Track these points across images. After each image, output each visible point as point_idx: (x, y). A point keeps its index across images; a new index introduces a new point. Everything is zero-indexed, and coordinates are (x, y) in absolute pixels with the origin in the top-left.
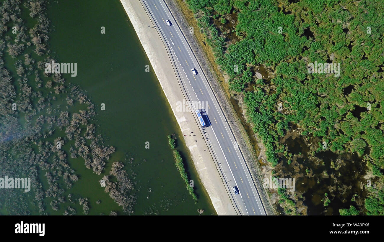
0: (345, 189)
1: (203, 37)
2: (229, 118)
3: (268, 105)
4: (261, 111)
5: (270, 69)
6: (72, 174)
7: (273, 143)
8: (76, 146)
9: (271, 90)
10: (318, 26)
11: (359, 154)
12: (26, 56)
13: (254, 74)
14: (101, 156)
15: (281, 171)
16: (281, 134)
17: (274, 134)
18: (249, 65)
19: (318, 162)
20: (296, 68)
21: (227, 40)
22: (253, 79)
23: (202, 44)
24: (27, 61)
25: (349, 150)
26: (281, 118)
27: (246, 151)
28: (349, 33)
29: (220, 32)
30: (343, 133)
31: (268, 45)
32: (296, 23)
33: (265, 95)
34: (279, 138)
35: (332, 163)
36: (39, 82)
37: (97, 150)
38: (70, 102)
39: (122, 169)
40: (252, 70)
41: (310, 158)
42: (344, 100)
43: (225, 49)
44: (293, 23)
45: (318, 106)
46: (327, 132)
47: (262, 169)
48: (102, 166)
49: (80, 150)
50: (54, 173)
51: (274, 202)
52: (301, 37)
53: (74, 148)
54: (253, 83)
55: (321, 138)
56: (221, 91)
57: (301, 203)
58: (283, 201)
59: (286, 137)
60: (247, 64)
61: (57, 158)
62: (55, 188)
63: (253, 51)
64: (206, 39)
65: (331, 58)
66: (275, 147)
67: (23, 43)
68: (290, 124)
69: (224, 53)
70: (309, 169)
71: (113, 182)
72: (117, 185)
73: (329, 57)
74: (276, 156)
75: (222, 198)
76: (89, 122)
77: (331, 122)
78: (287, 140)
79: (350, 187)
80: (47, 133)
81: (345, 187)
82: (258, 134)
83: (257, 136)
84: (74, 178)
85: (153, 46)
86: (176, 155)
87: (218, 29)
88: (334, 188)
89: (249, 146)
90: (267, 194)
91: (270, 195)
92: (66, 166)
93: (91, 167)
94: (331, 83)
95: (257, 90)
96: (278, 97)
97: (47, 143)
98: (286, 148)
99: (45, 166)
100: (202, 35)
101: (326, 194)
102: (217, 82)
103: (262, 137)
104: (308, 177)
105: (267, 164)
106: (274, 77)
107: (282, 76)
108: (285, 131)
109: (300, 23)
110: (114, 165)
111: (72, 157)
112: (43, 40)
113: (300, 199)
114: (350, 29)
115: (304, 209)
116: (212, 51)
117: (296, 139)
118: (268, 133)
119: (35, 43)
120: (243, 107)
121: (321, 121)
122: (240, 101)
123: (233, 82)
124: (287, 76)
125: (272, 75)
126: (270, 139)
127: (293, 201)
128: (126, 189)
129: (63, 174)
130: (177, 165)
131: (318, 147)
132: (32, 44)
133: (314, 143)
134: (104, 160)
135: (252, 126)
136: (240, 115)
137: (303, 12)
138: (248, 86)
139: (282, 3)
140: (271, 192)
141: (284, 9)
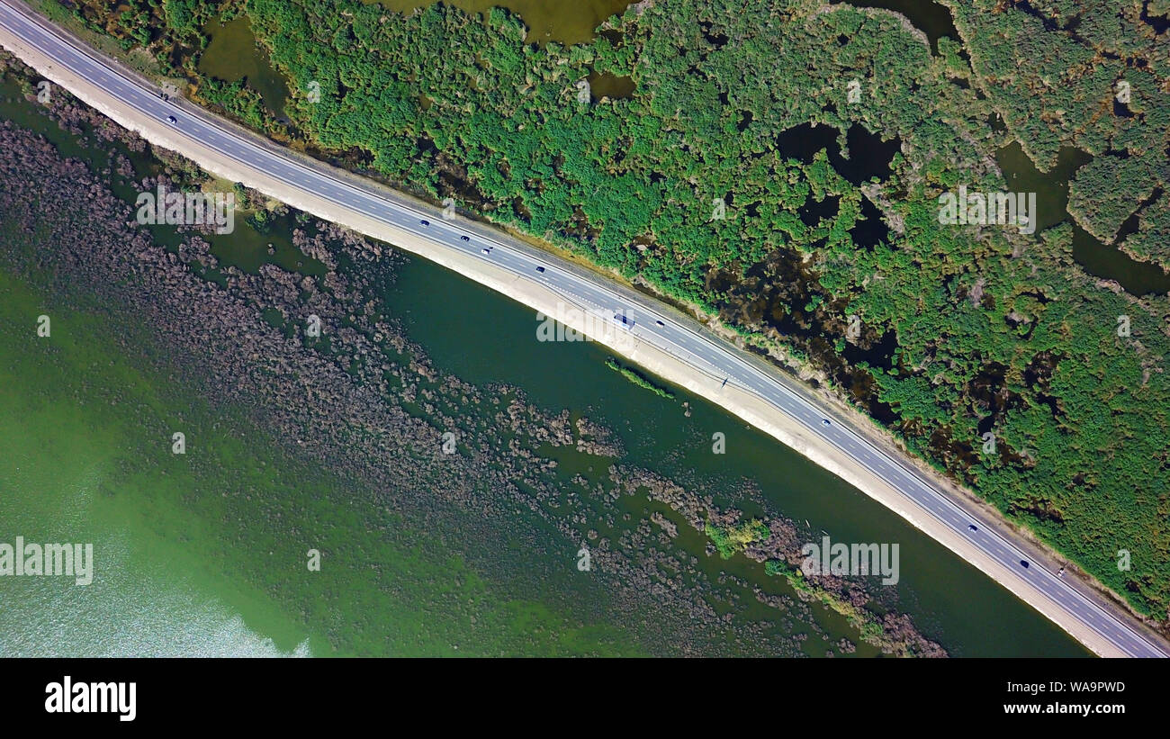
0: (795, 286)
1: (566, 254)
2: (645, 304)
3: (670, 266)
4: (667, 276)
5: (647, 234)
6: (548, 463)
7: (700, 296)
8: (533, 435)
9: (662, 251)
10: (659, 164)
11: (783, 246)
12: (424, 391)
13: (637, 249)
14: (561, 426)
15: (727, 315)
16: (701, 283)
17: (694, 287)
18: (627, 246)
19: (753, 281)
20: (668, 216)
21: (590, 238)
22: (640, 254)
23: (570, 259)
24: (429, 396)
25: (771, 249)
26: (690, 269)
27: (683, 322)
28: (691, 147)
29: (578, 236)
30: (754, 239)
31: (630, 215)
32: (638, 176)
33: (660, 260)
34: (702, 288)
35: (765, 272)
36: (454, 406)
37: (554, 424)
38: (496, 401)
39: (588, 423)
40: (633, 247)
41: (743, 283)
42: (732, 209)
43: (594, 248)
44: (635, 179)
46: (739, 250)
47: (709, 326)
48: (568, 434)
49: (538, 436)
50: (531, 474)
51: (743, 346)
52: (651, 185)
53: (532, 439)
54: (642, 258)
55: (738, 258)
56: (620, 287)
58: (750, 338)
59: (708, 282)
60: (624, 246)
61: (524, 459)
62: (543, 488)
63: (620, 231)
64: (571, 252)
65: (693, 182)
66: (705, 299)
67: (412, 382)
68: (702, 268)
69: (596, 252)
70: (751, 294)
71: (589, 441)
72: (595, 441)
73: (690, 183)
74: (711, 305)
75: (694, 378)
76: (526, 405)
77: (736, 238)
78: (710, 284)
79: (798, 280)
80: (497, 445)
81: (794, 283)
82: (681, 298)
83: (681, 301)
84: (552, 464)
85: (531, 294)
86: (625, 373)
87: (575, 235)
88: (785, 292)
89: (682, 315)
90: (731, 344)
91: (734, 342)
92: (537, 460)
93: (560, 443)
95: (650, 261)
96: (673, 253)
97: (504, 454)
98: (716, 291)
99: (518, 476)
100: (565, 252)
101: (782, 303)
102: (610, 283)
103: (687, 298)
104: (754, 301)
105: (709, 318)
106: (655, 238)
107: (662, 233)
108: (703, 278)
109: (641, 174)
110: (578, 424)
111: (536, 448)
112: (427, 365)
113: (762, 326)
114: (688, 144)
115: (773, 331)
116: (585, 259)
117: (718, 276)
118: (689, 291)
119: (423, 374)
120: (650, 286)
121: (726, 244)
122: (644, 283)
123: (624, 271)
124: (666, 229)
125: (653, 239)
126: (695, 295)
127: (759, 332)
128: (605, 437)
129: (540, 469)
130: (634, 381)
131: (742, 268)
132: (421, 376)
133: (736, 268)
134: (566, 427)
135: (671, 295)
136: (653, 294)
137: (636, 161)
138: (640, 265)
139: (613, 168)
140: (733, 340)
141: (617, 171)
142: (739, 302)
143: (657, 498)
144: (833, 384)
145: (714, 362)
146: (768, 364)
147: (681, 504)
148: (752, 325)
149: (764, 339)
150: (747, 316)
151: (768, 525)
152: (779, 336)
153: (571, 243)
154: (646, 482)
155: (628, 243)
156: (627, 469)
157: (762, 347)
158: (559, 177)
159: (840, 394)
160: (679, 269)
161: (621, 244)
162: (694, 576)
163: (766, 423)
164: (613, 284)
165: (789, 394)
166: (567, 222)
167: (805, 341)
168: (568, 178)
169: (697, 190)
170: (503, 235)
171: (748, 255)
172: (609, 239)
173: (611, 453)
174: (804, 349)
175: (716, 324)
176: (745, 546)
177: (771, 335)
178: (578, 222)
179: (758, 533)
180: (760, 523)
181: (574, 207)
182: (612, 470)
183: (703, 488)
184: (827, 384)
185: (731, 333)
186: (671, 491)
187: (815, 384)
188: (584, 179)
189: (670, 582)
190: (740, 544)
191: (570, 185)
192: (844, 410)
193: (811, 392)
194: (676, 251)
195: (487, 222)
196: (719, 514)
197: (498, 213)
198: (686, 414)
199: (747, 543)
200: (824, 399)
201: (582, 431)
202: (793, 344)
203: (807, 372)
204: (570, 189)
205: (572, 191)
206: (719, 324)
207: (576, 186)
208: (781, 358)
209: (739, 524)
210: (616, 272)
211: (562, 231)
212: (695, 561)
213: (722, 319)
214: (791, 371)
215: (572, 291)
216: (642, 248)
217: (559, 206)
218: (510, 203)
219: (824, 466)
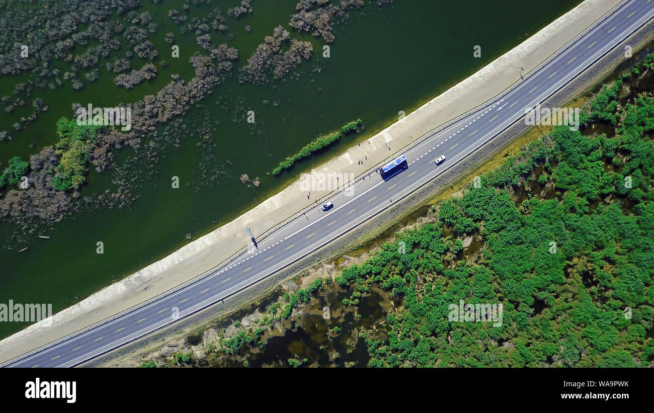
1: (515, 150)
2: (399, 206)
3: (425, 261)
4: (416, 251)
5: (479, 258)
7: (370, 273)
9: (449, 263)
10: (552, 319)
13: (469, 234)
14: (318, 24)
15: (331, 290)
16: (385, 284)
17: (384, 273)
18: (481, 226)
20: (485, 294)
21: (515, 187)
22: (461, 234)
23: (505, 152)
26: (408, 281)
27: (354, 237)
29: (526, 176)
31: (514, 250)
32: (553, 287)
33: (441, 254)
34: (378, 282)
37: (325, 17)
39: (302, 57)
40: (475, 232)
41: (356, 330)
43: (502, 187)
44: (552, 282)
45: (434, 334)
46: (396, 350)
47: (330, 263)
48: (304, 26)
51: (285, 287)
52: (533, 296)
54: (456, 234)
55: (387, 343)
56: (437, 190)
57: (289, 326)
58: (288, 300)
59: (381, 293)
60: (483, 223)
63: (503, 228)
64: (513, 156)
65: (507, 345)
66: (364, 277)
68: (402, 295)
69: (496, 185)
70: (338, 332)
71: (280, 46)
72: (277, 53)
73: (507, 340)
74: (352, 279)
75: (281, 210)
77: (412, 355)
78: (377, 294)
82: (380, 251)
83: (377, 250)
86: (334, 135)
87: (529, 174)
89: (361, 240)
90: (295, 275)
91: (294, 279)
93: (300, 11)
94: (469, 349)
95: (446, 242)
96: (440, 273)
98: (365, 295)
100: (517, 149)
101: (305, 360)
102: (450, 181)
103: (377, 258)
104: (327, 331)
105: (339, 269)
106: (469, 263)
107: (470, 275)
108: (389, 289)
109: (553, 292)
110: (308, 44)
113: (293, 323)
114: (553, 366)
115: (280, 331)
116: (495, 167)
117: (381, 308)
118: (384, 266)
120: (417, 224)
121: (411, 339)
122: (425, 220)
123: (453, 205)
124: (472, 283)
125: (470, 261)
126: (375, 269)
127: (289, 315)
128: (274, 67)
130: (319, 139)
131: (373, 340)
133: (378, 334)
134: (313, 28)
135: (392, 242)
136: (405, 222)
137: (570, 295)
138: (450, 227)
139: (580, 263)
140: (298, 281)
141: (572, 267)
142: (337, 314)
143: (170, 86)
144: (180, 360)
145: (286, 243)
146: (246, 303)
147: (148, 108)
148: (301, 312)
149: (278, 316)
150: (315, 312)
151: (69, 192)
152: (271, 334)
153: (523, 164)
154: (196, 84)
155: (482, 229)
156: (223, 71)
157: (269, 308)
158: (608, 195)
159: (166, 361)
160: (417, 269)
161: (487, 221)
162: (60, 75)
163: (181, 259)
164: (444, 183)
165: (199, 306)
166: (550, 173)
167: (248, 359)
168: (600, 205)
169: (494, 343)
170: (581, 89)
171: (383, 355)
172: (502, 210)
173: (253, 63)
174: (240, 353)
175: (326, 272)
176: (58, 152)
177: (277, 325)
178: (542, 185)
179: (66, 175)
180: (75, 185)
181: (563, 191)
182: (232, 53)
183: (152, 144)
184: (185, 352)
185: (307, 284)
186: (169, 106)
187: (194, 340)
188: (589, 223)
189: (68, 42)
190: (66, 148)
191: (592, 202)
192: (145, 355)
193: (188, 330)
194: (441, 280)
195: (607, 80)
196: (112, 145)
197: (611, 99)
198: (245, 177)
199: (61, 156)
200: (170, 339)
201: (297, 44)
202: (252, 343)
203: (212, 338)
204: (588, 199)
205: (584, 201)
206: (325, 276)
207: (587, 209)
208: (245, 322)
209: (87, 162)
210: (458, 195)
211: (543, 161)
212: (77, 85)
213: (329, 282)
214: (223, 324)
215: (468, 130)
216: (467, 242)
217: (577, 174)
218: (614, 120)
219: (97, 294)
